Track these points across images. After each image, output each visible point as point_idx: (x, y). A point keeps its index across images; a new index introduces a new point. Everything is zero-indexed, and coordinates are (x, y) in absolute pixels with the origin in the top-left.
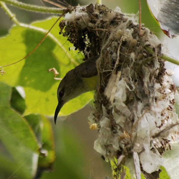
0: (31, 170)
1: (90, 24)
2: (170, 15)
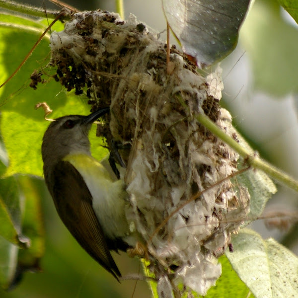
0: (7, 268)
1: (88, 58)
2: (203, 30)
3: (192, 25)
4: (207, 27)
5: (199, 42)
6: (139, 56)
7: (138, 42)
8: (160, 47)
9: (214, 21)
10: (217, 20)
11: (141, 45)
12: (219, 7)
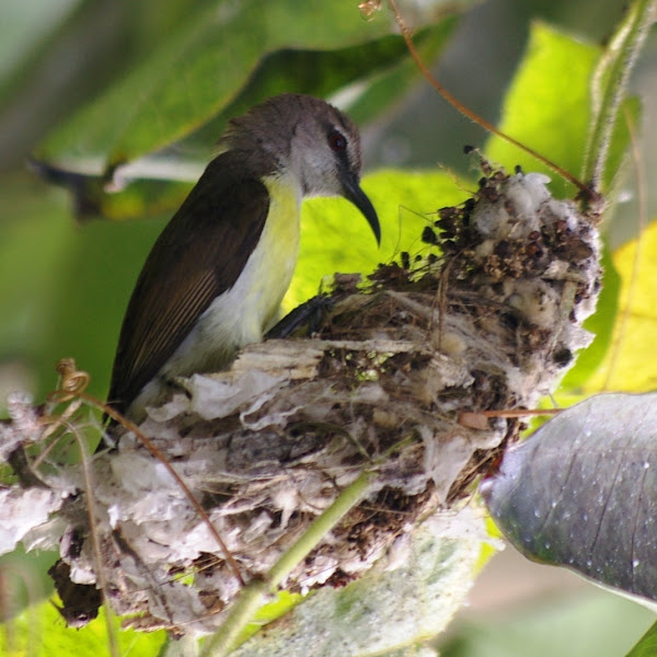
2: (561, 490)
3: (571, 466)
4: (568, 497)
5: (536, 484)
6: (498, 353)
7: (529, 350)
8: (520, 399)
9: (582, 511)
10: (586, 518)
11: (521, 357)
12: (613, 521)
